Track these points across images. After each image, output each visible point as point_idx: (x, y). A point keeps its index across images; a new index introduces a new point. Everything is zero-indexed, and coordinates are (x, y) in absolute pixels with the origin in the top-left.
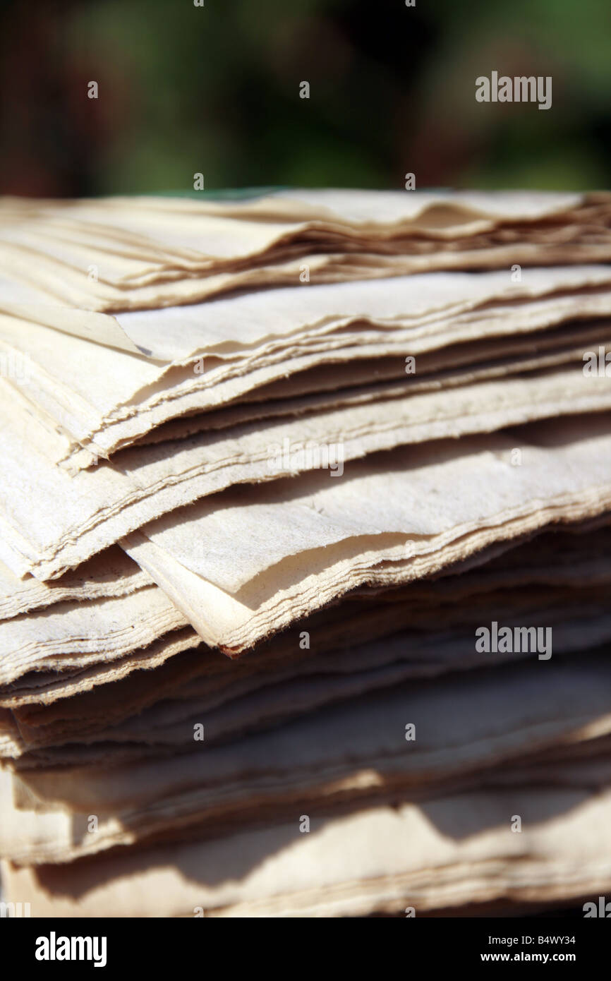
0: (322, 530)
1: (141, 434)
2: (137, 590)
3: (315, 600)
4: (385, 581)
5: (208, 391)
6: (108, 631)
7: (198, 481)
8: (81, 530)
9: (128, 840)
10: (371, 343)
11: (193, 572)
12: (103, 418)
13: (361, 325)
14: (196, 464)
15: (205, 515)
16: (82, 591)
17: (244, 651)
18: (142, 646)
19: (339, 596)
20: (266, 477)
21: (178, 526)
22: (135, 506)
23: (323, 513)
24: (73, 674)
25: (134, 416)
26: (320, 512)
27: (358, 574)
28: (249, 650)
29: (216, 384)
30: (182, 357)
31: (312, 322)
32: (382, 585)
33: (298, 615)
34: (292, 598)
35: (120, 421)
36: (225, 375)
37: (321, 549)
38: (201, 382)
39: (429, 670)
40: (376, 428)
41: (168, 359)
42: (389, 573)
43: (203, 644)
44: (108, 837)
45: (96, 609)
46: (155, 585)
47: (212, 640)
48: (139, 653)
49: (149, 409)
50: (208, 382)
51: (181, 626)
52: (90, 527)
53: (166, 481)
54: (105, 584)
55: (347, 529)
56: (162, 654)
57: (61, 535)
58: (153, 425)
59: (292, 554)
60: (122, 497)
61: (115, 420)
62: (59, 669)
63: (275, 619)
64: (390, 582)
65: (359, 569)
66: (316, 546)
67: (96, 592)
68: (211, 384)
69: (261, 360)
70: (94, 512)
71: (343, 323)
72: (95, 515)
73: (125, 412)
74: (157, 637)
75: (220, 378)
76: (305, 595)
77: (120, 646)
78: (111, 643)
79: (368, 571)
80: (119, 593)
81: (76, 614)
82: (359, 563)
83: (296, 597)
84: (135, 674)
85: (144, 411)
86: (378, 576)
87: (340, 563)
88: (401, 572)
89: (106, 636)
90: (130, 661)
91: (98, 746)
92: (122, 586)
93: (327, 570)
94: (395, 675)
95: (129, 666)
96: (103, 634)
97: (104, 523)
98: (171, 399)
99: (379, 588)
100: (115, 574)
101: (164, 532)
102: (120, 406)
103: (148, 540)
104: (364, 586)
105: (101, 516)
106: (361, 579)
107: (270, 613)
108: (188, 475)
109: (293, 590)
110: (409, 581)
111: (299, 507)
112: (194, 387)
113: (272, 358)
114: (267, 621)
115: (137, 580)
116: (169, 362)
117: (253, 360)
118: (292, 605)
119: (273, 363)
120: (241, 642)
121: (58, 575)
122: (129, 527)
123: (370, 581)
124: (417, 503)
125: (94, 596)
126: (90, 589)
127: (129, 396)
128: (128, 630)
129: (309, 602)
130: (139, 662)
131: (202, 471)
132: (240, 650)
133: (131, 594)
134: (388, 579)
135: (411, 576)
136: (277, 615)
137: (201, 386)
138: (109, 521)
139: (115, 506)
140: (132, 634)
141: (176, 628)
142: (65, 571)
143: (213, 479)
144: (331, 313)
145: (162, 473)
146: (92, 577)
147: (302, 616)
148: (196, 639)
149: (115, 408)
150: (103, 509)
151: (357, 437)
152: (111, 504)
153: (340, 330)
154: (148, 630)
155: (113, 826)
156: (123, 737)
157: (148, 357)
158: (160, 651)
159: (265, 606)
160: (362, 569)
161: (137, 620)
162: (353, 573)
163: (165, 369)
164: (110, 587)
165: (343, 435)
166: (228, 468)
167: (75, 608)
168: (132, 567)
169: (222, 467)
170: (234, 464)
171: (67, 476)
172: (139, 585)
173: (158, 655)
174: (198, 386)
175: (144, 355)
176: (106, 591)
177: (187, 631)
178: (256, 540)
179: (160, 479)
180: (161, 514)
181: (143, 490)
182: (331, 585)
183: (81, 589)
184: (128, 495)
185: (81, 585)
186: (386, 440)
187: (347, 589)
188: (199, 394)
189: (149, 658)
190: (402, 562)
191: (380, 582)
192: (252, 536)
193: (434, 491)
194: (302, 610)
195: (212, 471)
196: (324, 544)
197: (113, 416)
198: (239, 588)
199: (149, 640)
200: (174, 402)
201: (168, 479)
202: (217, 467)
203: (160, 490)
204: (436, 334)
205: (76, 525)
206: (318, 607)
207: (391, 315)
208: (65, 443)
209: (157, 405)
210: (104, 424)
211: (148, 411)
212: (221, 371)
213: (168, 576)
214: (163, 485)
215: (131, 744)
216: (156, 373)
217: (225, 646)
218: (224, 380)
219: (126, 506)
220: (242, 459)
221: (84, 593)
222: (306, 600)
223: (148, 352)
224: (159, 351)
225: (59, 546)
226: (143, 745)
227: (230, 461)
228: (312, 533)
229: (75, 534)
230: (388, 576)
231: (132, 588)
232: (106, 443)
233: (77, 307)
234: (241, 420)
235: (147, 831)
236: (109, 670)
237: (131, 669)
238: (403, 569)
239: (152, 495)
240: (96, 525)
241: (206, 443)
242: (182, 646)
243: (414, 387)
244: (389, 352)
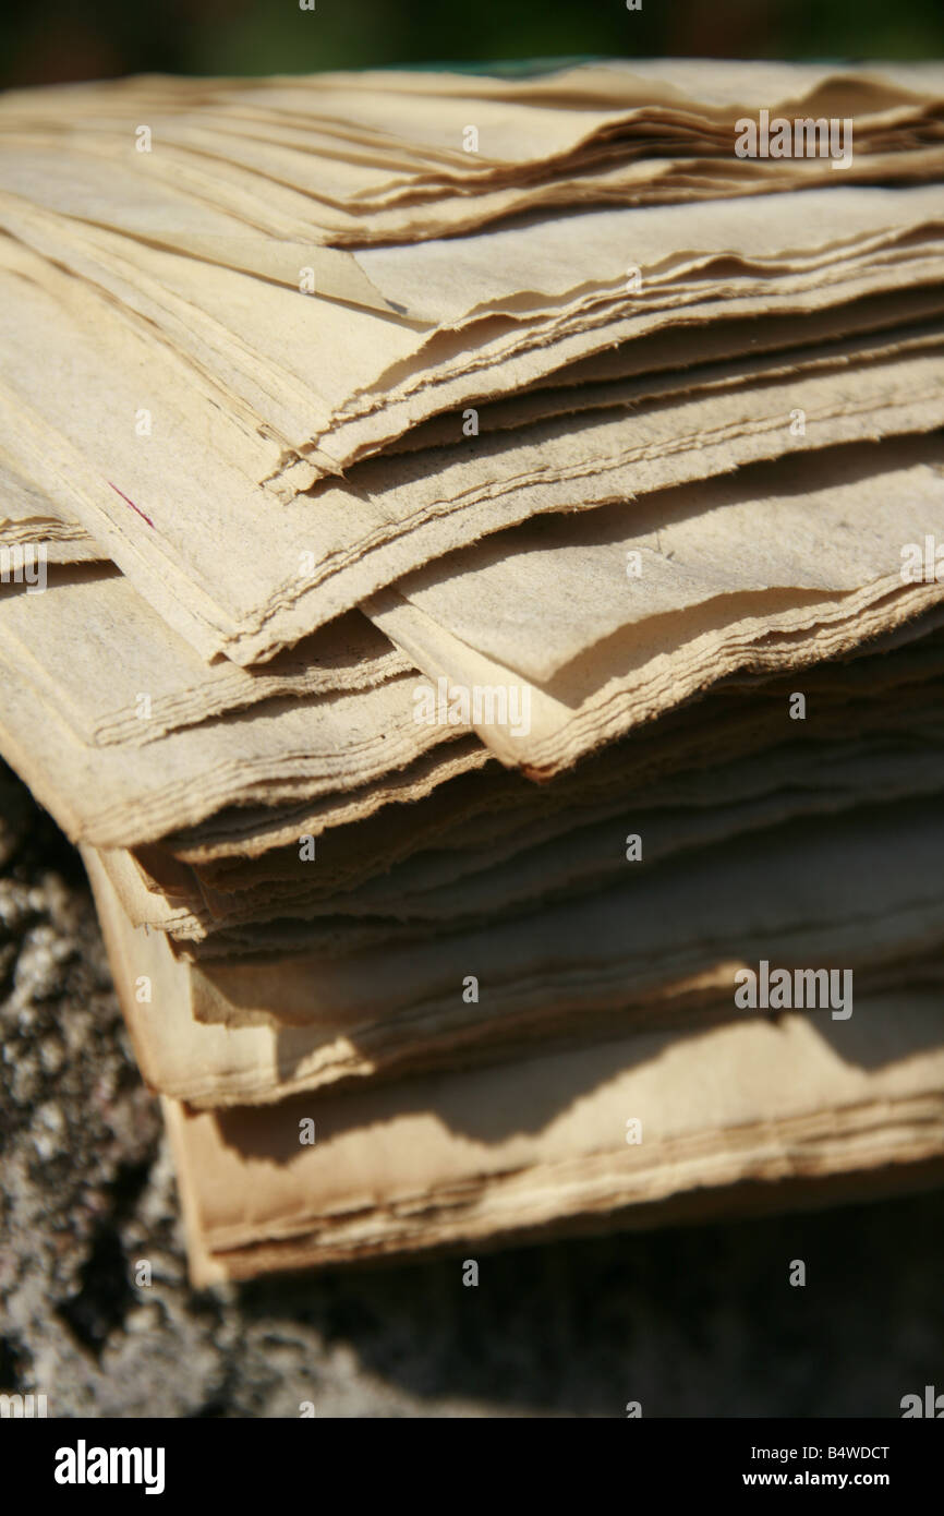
0: (676, 585)
1: (392, 437)
2: (388, 680)
3: (667, 693)
4: (774, 664)
5: (493, 370)
6: (344, 744)
7: (482, 510)
8: (301, 587)
9: (366, 1069)
10: (742, 295)
11: (477, 650)
12: (334, 412)
13: (727, 266)
14: (478, 484)
15: (492, 562)
16: (303, 681)
17: (558, 773)
18: (399, 766)
19: (705, 687)
20: (586, 503)
21: (451, 580)
22: (384, 548)
23: (673, 558)
24: (293, 811)
25: (381, 409)
26: (669, 557)
27: (733, 654)
28: (566, 771)
29: (506, 359)
30: (454, 317)
31: (652, 262)
32: (770, 669)
33: (642, 716)
34: (631, 691)
35: (359, 416)
36: (520, 344)
37: (675, 614)
38: (483, 356)
39: (831, 805)
40: (752, 426)
41: (433, 319)
42: (779, 652)
43: (493, 764)
44: (337, 1064)
45: (325, 709)
46: (415, 672)
47: (510, 756)
48: (394, 778)
49: (405, 398)
50: (496, 355)
51: (457, 735)
52: (315, 581)
53: (431, 510)
54: (338, 671)
55: (714, 583)
56: (428, 778)
57: (270, 594)
58: (411, 422)
59: (633, 621)
60: (365, 534)
61: (353, 415)
62: (272, 802)
63: (607, 723)
64: (782, 665)
65: (734, 645)
66: (668, 609)
67: (324, 682)
68: (499, 358)
69: (574, 321)
70: (322, 559)
71: (700, 263)
72: (322, 563)
73: (367, 402)
74: (421, 753)
75: (512, 350)
76: (651, 686)
77: (364, 766)
78: (349, 762)
79: (748, 648)
80: (359, 685)
81: (293, 718)
82: (734, 637)
83: (638, 689)
84: (385, 809)
85: (396, 401)
86: (763, 656)
87: (704, 636)
88: (797, 649)
89: (343, 752)
90: (380, 790)
91: (324, 923)
92: (364, 674)
93: (685, 646)
94: (778, 813)
95: (378, 798)
96: (337, 746)
97: (337, 576)
98: (437, 382)
99: (765, 674)
100: (354, 654)
101: (430, 589)
102: (359, 392)
103: (405, 602)
104: (742, 672)
105: (332, 564)
106: (738, 661)
107: (597, 714)
108: (464, 501)
109: (633, 678)
110: (810, 663)
111: (635, 553)
112: (472, 364)
113: (591, 318)
114: (594, 726)
115: (388, 664)
116: (435, 325)
117: (563, 322)
118: (632, 702)
119: (594, 327)
120: (554, 758)
121: (267, 657)
122: (376, 582)
123: (751, 664)
124: (818, 543)
125: (322, 688)
126: (316, 678)
127: (373, 376)
128: (375, 742)
129: (657, 697)
130: (394, 792)
131: (486, 495)
132: (553, 772)
133: (379, 685)
134: (778, 660)
135: (813, 656)
136: (609, 717)
137: (483, 362)
138: (344, 571)
139: (353, 549)
140: (381, 748)
141: (450, 738)
142: (277, 650)
143: (504, 507)
144: (682, 249)
145: (425, 498)
146: (317, 660)
147: (648, 717)
148: (480, 755)
149: (352, 396)
150: (335, 553)
151: (723, 441)
152: (346, 546)
153: (694, 275)
154: (407, 742)
155: (342, 1048)
156: (361, 909)
157: (402, 316)
158: (426, 775)
159: (591, 703)
160: (739, 645)
161: (389, 727)
162: (725, 651)
163: (429, 335)
164: (347, 676)
165: (700, 437)
166: (526, 490)
167: (292, 708)
168: (381, 643)
169: (517, 488)
170: (536, 483)
171: (277, 501)
172: (390, 673)
173: (422, 781)
174: (478, 363)
175: (396, 314)
176: (340, 681)
177: (469, 741)
178: (573, 601)
179: (423, 506)
180: (426, 561)
181: (397, 524)
182: (691, 670)
183: (301, 677)
184: (372, 532)
185: (301, 672)
186: (767, 446)
187: (715, 676)
188: (480, 375)
189: (408, 785)
190: (799, 635)
191: (766, 666)
192: (567, 594)
193: (843, 525)
194: (648, 709)
195: (502, 494)
196: (681, 606)
197: (348, 409)
198: (551, 673)
199: (409, 757)
200: (442, 387)
201: (435, 507)
202: (509, 488)
203: (422, 523)
204: (840, 281)
205: (294, 578)
206: (671, 704)
207: (774, 252)
208: (273, 451)
209: (416, 391)
210: (335, 421)
211: (402, 401)
212: (513, 339)
213: (438, 658)
214: (427, 516)
215: (372, 921)
216: (413, 342)
217: (529, 766)
218: (518, 353)
219: (370, 549)
220: (547, 476)
221: (306, 684)
222: (653, 694)
223: (402, 310)
224: (418, 307)
225: (267, 611)
226: (391, 921)
227: (530, 478)
228: (660, 589)
229: (291, 593)
230: (778, 657)
231: (381, 676)
232: (337, 451)
233: (286, 239)
234: (544, 416)
235: (394, 1055)
236: (345, 804)
237: (381, 802)
238: (799, 645)
239: (410, 531)
240: (323, 579)
241: (491, 452)
242: (459, 766)
243: (808, 364)
244: (771, 309)
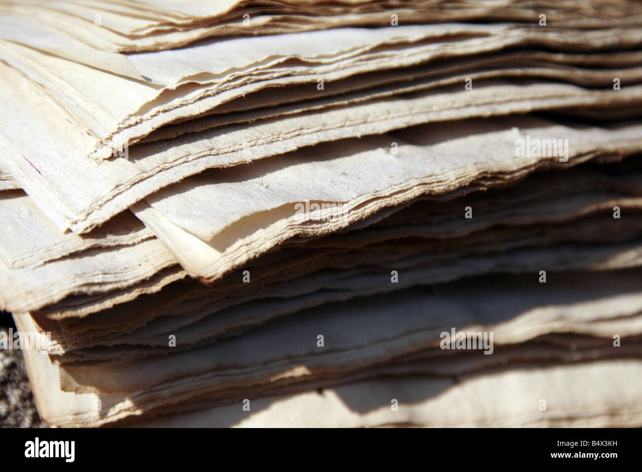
0: (268, 199)
1: (144, 135)
2: (143, 241)
3: (263, 246)
4: (311, 233)
5: (189, 106)
6: (123, 268)
7: (184, 167)
8: (104, 200)
9: (138, 412)
10: (300, 74)
11: (180, 227)
12: (119, 124)
13: (294, 61)
14: (182, 156)
15: (189, 189)
16: (105, 241)
17: (215, 281)
18: (146, 278)
19: (280, 243)
20: (230, 164)
21: (170, 197)
22: (141, 183)
23: (268, 188)
24: (99, 297)
25: (140, 123)
26: (267, 187)
27: (292, 229)
28: (218, 280)
29: (195, 101)
30: (172, 84)
31: (260, 60)
32: (309, 236)
33: (252, 256)
34: (247, 245)
35: (130, 126)
36: (202, 95)
37: (267, 212)
38: (185, 100)
39: (343, 297)
40: (304, 131)
41: (163, 84)
42: (313, 228)
43: (188, 277)
44: (125, 410)
45: (115, 253)
46: (155, 237)
47: (193, 272)
48: (144, 283)
49: (150, 118)
50: (191, 99)
51: (173, 264)
52: (111, 197)
53: (161, 167)
54: (121, 237)
55: (284, 198)
56: (160, 283)
57: (90, 202)
58: (153, 128)
59: (248, 214)
60: (132, 177)
61: (127, 125)
62: (90, 293)
63: (236, 259)
64: (314, 234)
65: (293, 225)
66: (264, 210)
67: (114, 241)
68: (192, 101)
69: (226, 85)
70: (113, 188)
71: (282, 60)
72: (114, 189)
73: (134, 120)
74: (156, 272)
75: (198, 97)
76: (256, 243)
77: (131, 278)
78: (124, 276)
79: (299, 226)
80: (130, 243)
81: (101, 257)
82: (293, 221)
83: (250, 243)
84: (141, 297)
85: (147, 120)
86: (306, 230)
87: (280, 221)
88: (321, 227)
89: (122, 271)
90: (138, 288)
91: (117, 348)
92: (132, 238)
93: (271, 226)
94: (320, 300)
95: (137, 292)
96: (119, 269)
97: (120, 195)
98: (165, 111)
99: (307, 238)
100: (128, 229)
101: (161, 201)
102: (130, 116)
103: (150, 206)
104: (296, 237)
105: (118, 190)
106: (294, 232)
107: (232, 255)
108: (177, 163)
109: (248, 239)
110: (327, 233)
111: (253, 185)
112: (181, 103)
113: (233, 84)
114: (230, 260)
115: (143, 234)
116: (164, 86)
117: (221, 85)
118: (247, 250)
119: (234, 87)
120: (213, 274)
121: (89, 230)
122: (137, 198)
123: (300, 234)
124: (332, 181)
125: (114, 244)
126: (111, 239)
127: (136, 109)
128: (136, 267)
129: (259, 247)
130: (144, 289)
131: (186, 160)
132: (212, 280)
133: (139, 243)
134: (313, 232)
135: (328, 230)
136: (237, 256)
137: (185, 103)
138: (123, 193)
139: (128, 184)
140: (138, 270)
141: (169, 266)
142: (93, 227)
143: (194, 165)
144: (274, 54)
145: (160, 161)
146: (112, 232)
147: (255, 256)
148: (182, 273)
149: (127, 117)
150: (119, 185)
151: (291, 137)
152: (124, 182)
153: (279, 65)
154: (150, 267)
155: (128, 403)
156: (135, 342)
157: (149, 82)
158: (159, 282)
159: (229, 250)
160: (295, 225)
161: (143, 260)
162: (289, 227)
163: (161, 91)
164: (125, 239)
165: (282, 136)
166: (203, 158)
167: (100, 253)
168: (140, 225)
169: (200, 157)
170: (208, 155)
171: (95, 164)
172: (144, 238)
173: (157, 284)
174: (183, 103)
175: (146, 82)
176: (122, 241)
177: (176, 267)
178: (223, 206)
179: (158, 165)
180: (158, 189)
181: (146, 173)
182: (274, 236)
183: (104, 239)
184: (136, 176)
185: (104, 237)
186: (311, 139)
187: (284, 239)
188: (184, 108)
189: (151, 286)
190: (320, 222)
191: (307, 234)
192: (221, 203)
193: (344, 174)
194: (254, 253)
195: (193, 160)
196: (269, 208)
197: (125, 123)
198: (211, 237)
199: (151, 274)
200: (167, 113)
201: (164, 165)
202: (196, 157)
203: (157, 172)
204: (344, 68)
205: (101, 196)
206: (265, 251)
207: (315, 56)
208: (93, 141)
209: (155, 115)
210: (120, 128)
211: (149, 119)
212: (199, 92)
213: (163, 230)
214: (160, 169)
215: (139, 347)
216: (154, 94)
217: (202, 277)
218: (201, 99)
219: (135, 184)
220: (213, 152)
221: (106, 242)
222: (257, 246)
223: (150, 80)
224: (157, 79)
225: (89, 210)
226: (148, 347)
227: (206, 153)
228: (261, 201)
229: (100, 203)
230: (312, 230)
231: (139, 239)
233: (101, 50)
234: (213, 126)
235: (151, 406)
236: (123, 294)
237: (138, 294)
238: (322, 225)
239: (152, 176)
240: (114, 197)
241: (189, 142)
242: (173, 278)
243: (330, 104)
244: (312, 80)
